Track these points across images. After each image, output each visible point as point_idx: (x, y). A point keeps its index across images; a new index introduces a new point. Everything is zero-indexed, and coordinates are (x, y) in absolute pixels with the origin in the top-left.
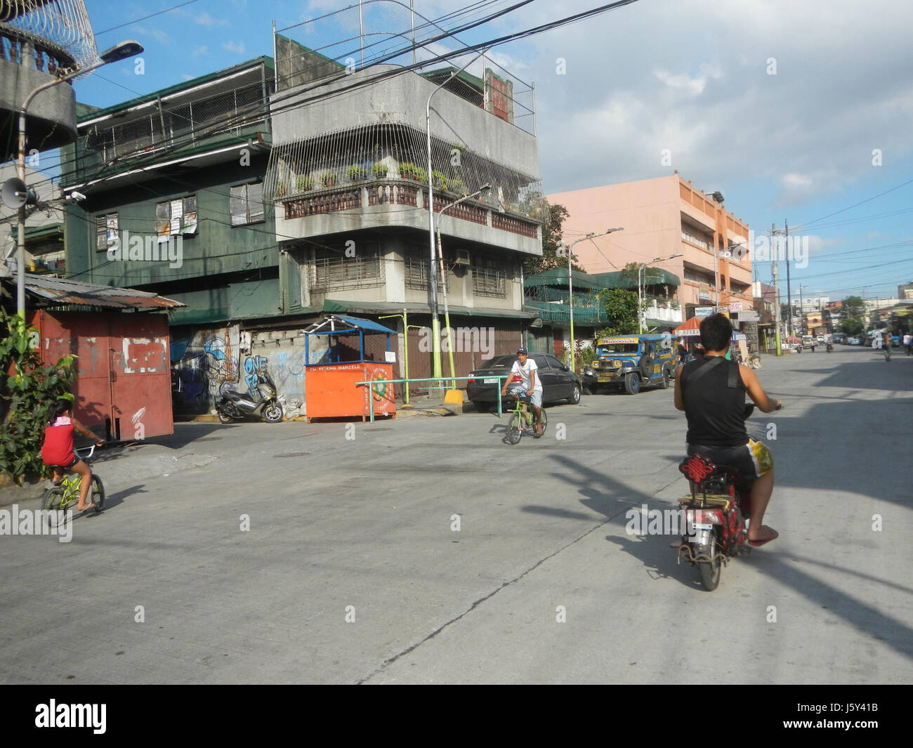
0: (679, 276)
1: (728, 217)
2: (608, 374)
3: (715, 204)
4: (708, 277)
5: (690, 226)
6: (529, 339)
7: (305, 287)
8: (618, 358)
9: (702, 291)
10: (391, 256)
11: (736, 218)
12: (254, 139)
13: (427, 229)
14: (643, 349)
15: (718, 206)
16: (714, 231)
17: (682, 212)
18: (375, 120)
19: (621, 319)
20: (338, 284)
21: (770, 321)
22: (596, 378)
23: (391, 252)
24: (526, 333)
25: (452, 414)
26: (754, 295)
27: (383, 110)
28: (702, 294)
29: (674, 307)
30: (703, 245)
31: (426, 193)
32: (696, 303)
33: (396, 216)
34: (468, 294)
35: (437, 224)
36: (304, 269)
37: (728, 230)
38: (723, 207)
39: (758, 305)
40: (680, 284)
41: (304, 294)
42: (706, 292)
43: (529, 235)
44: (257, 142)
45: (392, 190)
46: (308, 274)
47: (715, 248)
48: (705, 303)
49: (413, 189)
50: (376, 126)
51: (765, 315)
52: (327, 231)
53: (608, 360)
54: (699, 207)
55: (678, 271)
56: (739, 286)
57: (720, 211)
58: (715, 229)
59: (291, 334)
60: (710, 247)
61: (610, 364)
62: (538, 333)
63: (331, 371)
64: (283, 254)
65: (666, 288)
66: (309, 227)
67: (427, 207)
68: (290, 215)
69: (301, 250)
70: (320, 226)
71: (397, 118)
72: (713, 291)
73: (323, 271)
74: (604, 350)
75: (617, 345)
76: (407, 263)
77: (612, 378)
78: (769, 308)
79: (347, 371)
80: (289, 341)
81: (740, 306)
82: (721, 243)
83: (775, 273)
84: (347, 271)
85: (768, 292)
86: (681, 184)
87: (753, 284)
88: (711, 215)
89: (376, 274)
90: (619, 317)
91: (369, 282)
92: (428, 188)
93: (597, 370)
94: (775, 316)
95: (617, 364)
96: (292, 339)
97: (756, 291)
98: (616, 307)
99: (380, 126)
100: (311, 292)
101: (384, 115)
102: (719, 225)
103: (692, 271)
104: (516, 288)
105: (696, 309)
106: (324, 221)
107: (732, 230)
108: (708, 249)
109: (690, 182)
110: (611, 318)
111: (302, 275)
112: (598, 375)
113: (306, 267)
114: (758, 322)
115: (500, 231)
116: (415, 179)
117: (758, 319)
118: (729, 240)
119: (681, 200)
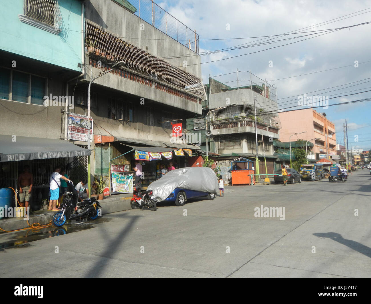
0: (313, 143)
1: (328, 122)
2: (305, 175)
3: (323, 117)
4: (322, 143)
5: (316, 126)
6: (275, 164)
7: (217, 148)
8: (308, 171)
9: (321, 148)
10: (245, 140)
11: (330, 121)
12: (205, 107)
13: (255, 133)
14: (315, 168)
15: (324, 118)
16: (323, 127)
17: (314, 121)
18: (242, 104)
19: (299, 159)
20: (227, 148)
21: (343, 159)
22: (302, 176)
23: (244, 139)
24: (274, 162)
25: (268, 184)
26: (337, 149)
27: (244, 101)
28: (321, 150)
29: (312, 154)
30: (319, 132)
31: (255, 123)
32: (319, 152)
33: (248, 129)
34: (261, 151)
35: (258, 131)
36: (216, 143)
37: (328, 126)
38: (326, 118)
39: (339, 153)
40: (314, 146)
41: (216, 150)
42: (322, 149)
43: (276, 133)
44: (206, 108)
45: (245, 122)
46: (217, 145)
47: (324, 133)
48: (322, 153)
49: (252, 122)
50: (243, 105)
51: (342, 157)
52: (227, 133)
53: (305, 171)
54: (318, 119)
55: (313, 142)
56: (332, 146)
57: (325, 120)
58: (323, 126)
59: (220, 162)
60: (322, 132)
61: (306, 172)
62: (278, 162)
63: (239, 172)
64: (211, 139)
65: (310, 147)
66: (221, 132)
67: (255, 127)
68: (214, 128)
69: (217, 138)
70: (224, 131)
71: (248, 103)
72: (324, 148)
73: (222, 144)
74: (303, 168)
75: (307, 167)
76: (248, 142)
77: (307, 176)
78: (343, 154)
79: (244, 172)
80: (220, 164)
81: (334, 154)
82: (326, 131)
83: (345, 141)
84: (230, 144)
85: (342, 148)
86: (313, 111)
87: (336, 145)
88: (322, 121)
89: (240, 145)
90: (299, 158)
91: (237, 147)
92: (255, 122)
93: (302, 174)
94: (345, 157)
95: (308, 172)
96: (221, 163)
97: (338, 148)
98: (298, 154)
99: (244, 105)
100: (218, 150)
101: (245, 102)
102: (325, 125)
103: (318, 141)
104: (271, 148)
105: (320, 155)
106: (226, 130)
107: (329, 126)
108: (321, 133)
109: (315, 110)
110: (296, 158)
111: (216, 145)
112: (302, 175)
113: (217, 142)
114: (339, 160)
115: (270, 132)
116: (252, 119)
117: (339, 158)
118: (328, 130)
119: (313, 117)
